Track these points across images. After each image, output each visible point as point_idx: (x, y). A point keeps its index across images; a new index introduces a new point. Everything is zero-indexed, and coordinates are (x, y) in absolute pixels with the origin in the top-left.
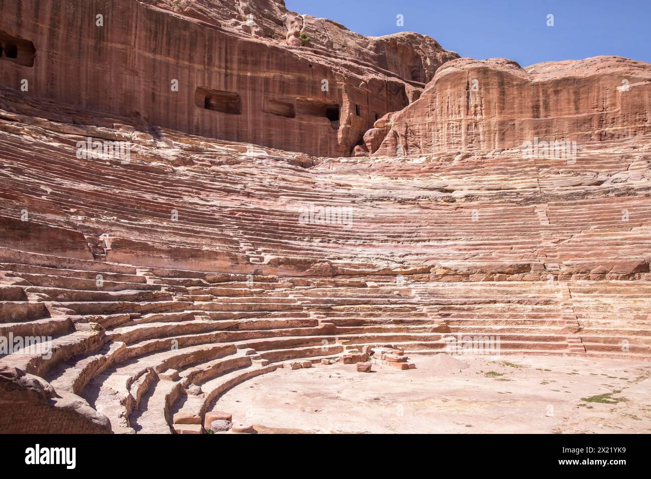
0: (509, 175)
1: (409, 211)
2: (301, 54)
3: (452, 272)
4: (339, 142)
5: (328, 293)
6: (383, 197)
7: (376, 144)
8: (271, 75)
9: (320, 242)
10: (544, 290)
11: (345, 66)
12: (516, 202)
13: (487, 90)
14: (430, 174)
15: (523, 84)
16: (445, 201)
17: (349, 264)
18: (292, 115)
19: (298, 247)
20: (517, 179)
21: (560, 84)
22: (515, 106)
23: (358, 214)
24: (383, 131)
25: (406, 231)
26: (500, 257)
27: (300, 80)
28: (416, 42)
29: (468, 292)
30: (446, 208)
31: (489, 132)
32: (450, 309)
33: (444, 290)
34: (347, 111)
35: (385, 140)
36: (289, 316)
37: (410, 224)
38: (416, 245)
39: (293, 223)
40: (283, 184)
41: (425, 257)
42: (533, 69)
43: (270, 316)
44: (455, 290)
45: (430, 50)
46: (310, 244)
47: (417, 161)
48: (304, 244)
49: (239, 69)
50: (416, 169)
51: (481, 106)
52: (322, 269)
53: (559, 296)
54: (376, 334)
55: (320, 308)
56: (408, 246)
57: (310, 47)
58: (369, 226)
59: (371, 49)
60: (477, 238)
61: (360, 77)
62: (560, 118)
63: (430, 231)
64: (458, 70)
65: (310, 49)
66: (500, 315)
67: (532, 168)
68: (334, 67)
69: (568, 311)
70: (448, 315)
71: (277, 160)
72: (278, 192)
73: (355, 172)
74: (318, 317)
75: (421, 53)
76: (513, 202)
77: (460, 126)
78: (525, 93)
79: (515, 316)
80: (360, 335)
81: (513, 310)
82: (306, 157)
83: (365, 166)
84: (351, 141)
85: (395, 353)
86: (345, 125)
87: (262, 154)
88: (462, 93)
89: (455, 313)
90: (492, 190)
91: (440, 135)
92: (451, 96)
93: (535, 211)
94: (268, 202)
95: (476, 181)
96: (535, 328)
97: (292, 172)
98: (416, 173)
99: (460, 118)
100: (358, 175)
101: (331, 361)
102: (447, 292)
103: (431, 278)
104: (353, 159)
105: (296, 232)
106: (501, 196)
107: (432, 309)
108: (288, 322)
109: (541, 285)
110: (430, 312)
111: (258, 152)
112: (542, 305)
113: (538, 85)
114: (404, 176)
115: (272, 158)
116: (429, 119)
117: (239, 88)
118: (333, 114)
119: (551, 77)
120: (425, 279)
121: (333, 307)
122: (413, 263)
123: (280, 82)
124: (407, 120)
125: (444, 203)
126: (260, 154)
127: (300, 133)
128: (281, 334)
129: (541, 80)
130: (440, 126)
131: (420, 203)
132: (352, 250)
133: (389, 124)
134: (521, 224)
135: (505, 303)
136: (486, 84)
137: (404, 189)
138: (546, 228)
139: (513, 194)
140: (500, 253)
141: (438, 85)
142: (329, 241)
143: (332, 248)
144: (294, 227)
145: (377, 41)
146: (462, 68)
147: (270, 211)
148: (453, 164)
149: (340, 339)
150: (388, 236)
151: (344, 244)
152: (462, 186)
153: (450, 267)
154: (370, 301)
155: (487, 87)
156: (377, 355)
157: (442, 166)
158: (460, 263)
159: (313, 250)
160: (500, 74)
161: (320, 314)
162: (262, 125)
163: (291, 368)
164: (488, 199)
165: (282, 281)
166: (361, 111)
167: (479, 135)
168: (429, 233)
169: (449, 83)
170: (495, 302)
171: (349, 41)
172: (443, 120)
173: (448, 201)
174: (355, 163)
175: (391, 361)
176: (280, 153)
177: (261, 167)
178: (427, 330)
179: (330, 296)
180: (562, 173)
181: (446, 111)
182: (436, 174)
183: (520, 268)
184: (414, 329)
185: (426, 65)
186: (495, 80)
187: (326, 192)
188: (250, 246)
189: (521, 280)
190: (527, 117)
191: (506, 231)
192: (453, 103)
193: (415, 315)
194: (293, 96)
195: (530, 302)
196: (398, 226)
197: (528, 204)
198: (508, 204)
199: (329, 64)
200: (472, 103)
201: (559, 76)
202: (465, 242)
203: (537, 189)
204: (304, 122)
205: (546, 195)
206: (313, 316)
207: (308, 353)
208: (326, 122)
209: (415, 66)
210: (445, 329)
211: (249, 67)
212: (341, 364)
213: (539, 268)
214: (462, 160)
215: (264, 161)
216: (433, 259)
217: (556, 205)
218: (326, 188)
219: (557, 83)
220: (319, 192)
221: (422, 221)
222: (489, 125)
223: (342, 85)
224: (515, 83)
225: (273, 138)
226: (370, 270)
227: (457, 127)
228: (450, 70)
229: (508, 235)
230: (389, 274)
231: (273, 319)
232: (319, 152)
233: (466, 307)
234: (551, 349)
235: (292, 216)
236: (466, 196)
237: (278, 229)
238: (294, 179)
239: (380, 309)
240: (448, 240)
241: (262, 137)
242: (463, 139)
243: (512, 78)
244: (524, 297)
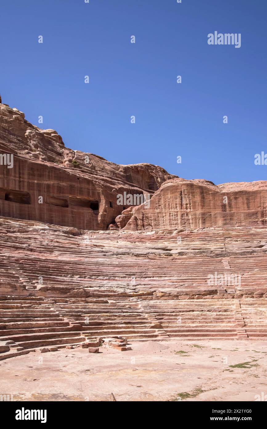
0: (207, 242)
1: (141, 260)
2: (72, 172)
3: (167, 295)
4: (99, 222)
5: (80, 307)
6: (125, 253)
7: (124, 224)
8: (51, 182)
9: (79, 277)
10: (225, 304)
11: (103, 180)
12: (211, 256)
13: (193, 196)
14: (157, 240)
15: (215, 194)
16: (165, 255)
17: (98, 290)
18: (67, 206)
19: (62, 280)
20: (212, 244)
21: (237, 195)
22: (211, 205)
23: (107, 262)
24: (128, 216)
25: (138, 272)
26: (198, 286)
27: (72, 187)
28: (151, 169)
29: (176, 306)
30: (166, 259)
31: (196, 218)
32: (163, 315)
33: (160, 304)
34: (104, 205)
35: (129, 221)
36: (48, 320)
37: (142, 268)
38: (145, 280)
39: (61, 267)
40: (56, 244)
41: (150, 286)
42: (223, 186)
43: (33, 321)
44: (168, 304)
45: (160, 174)
46: (71, 278)
47: (149, 233)
48: (67, 279)
49: (29, 178)
50: (148, 238)
51: (190, 204)
52: (79, 293)
53: (234, 307)
54: (110, 330)
55: (72, 316)
56: (139, 280)
57: (80, 168)
58: (114, 269)
59: (121, 171)
60: (185, 275)
61: (113, 186)
62: (239, 212)
63: (154, 272)
64: (175, 184)
65: (79, 169)
66: (196, 318)
67: (221, 238)
68: (95, 180)
69: (238, 315)
70: (162, 319)
71: (55, 231)
72: (53, 249)
73: (108, 239)
74: (69, 321)
75: (154, 175)
76: (209, 256)
77: (177, 215)
78: (217, 198)
79: (206, 319)
80: (99, 331)
81: (204, 315)
82: (76, 230)
83: (115, 236)
84: (107, 221)
85: (118, 341)
86: (103, 212)
87: (45, 227)
88: (178, 197)
89: (167, 317)
90: (196, 249)
91: (165, 219)
92: (171, 198)
93: (222, 261)
94: (45, 255)
95: (186, 245)
96: (218, 325)
97: (65, 238)
98: (148, 240)
99: (177, 210)
100: (110, 241)
101: (74, 347)
102: (163, 306)
103: (153, 298)
104: (108, 232)
105: (62, 272)
106: (201, 253)
107: (151, 315)
108: (46, 324)
109: (223, 301)
110: (150, 317)
111: (42, 226)
112: (223, 312)
113: (225, 194)
114: (140, 241)
115: (52, 230)
116: (158, 211)
117: (29, 189)
118: (95, 206)
119: (232, 190)
120: (149, 299)
121: (82, 315)
122: (141, 290)
123: (58, 187)
124: (143, 211)
125: (165, 257)
126: (44, 227)
127: (72, 216)
128: (40, 331)
129: (226, 192)
130: (164, 214)
131: (149, 256)
132: (101, 282)
133: (131, 212)
134: (213, 268)
135: (200, 311)
136: (193, 193)
137: (139, 249)
138: (228, 270)
139: (209, 252)
140: (198, 284)
141: (162, 192)
142: (85, 277)
143: (87, 281)
144: (61, 269)
145: (125, 167)
146: (177, 183)
147: (45, 259)
148: (172, 235)
149: (83, 333)
150: (126, 275)
151: (95, 279)
152: (177, 247)
153: (165, 292)
154: (109, 311)
155: (193, 194)
156: (106, 343)
157: (165, 236)
158: (172, 290)
159: (73, 282)
160: (201, 188)
161: (71, 319)
162: (45, 211)
163: (40, 352)
164: (193, 254)
165: (47, 300)
166: (113, 205)
167: (189, 220)
168: (153, 273)
169: (169, 191)
170: (193, 311)
171: (106, 166)
172: (166, 211)
173: (167, 255)
174: (109, 234)
175: (114, 346)
176: (57, 227)
177: (43, 234)
178: (147, 327)
179: (81, 309)
180: (239, 241)
181: (168, 206)
182: (161, 241)
183: (210, 292)
184: (138, 327)
185: (158, 181)
186: (198, 191)
187: (86, 250)
188: (27, 279)
189: (212, 299)
190: (219, 211)
191: (203, 272)
192: (172, 202)
193: (139, 319)
194: (67, 195)
195: (215, 311)
196: (133, 269)
197: (218, 258)
198: (206, 257)
199: (91, 178)
200: (184, 202)
201: (237, 190)
202: (176, 278)
203: (224, 249)
204: (75, 210)
205: (228, 253)
206: (66, 320)
207: (58, 342)
208: (90, 211)
209: (151, 182)
210: (159, 326)
211: (36, 177)
212: (81, 348)
213: (222, 292)
214: (178, 233)
215: (46, 231)
216: (156, 287)
217: (235, 258)
218: (86, 247)
219: (236, 193)
220: (82, 249)
221: (150, 267)
222: (195, 215)
223: (100, 190)
224: (210, 193)
225: (54, 219)
226: (112, 294)
227: (175, 215)
228: (170, 184)
229: (204, 274)
230: (125, 296)
231: (34, 323)
232: (85, 227)
233: (174, 314)
234: (227, 336)
235: (61, 262)
236: (179, 253)
237: (49, 270)
238: (65, 242)
239: (116, 316)
240: (165, 277)
241: (46, 218)
242: (179, 222)
243: (209, 190)
244: (211, 308)
